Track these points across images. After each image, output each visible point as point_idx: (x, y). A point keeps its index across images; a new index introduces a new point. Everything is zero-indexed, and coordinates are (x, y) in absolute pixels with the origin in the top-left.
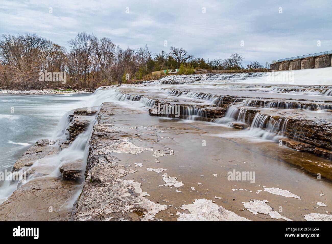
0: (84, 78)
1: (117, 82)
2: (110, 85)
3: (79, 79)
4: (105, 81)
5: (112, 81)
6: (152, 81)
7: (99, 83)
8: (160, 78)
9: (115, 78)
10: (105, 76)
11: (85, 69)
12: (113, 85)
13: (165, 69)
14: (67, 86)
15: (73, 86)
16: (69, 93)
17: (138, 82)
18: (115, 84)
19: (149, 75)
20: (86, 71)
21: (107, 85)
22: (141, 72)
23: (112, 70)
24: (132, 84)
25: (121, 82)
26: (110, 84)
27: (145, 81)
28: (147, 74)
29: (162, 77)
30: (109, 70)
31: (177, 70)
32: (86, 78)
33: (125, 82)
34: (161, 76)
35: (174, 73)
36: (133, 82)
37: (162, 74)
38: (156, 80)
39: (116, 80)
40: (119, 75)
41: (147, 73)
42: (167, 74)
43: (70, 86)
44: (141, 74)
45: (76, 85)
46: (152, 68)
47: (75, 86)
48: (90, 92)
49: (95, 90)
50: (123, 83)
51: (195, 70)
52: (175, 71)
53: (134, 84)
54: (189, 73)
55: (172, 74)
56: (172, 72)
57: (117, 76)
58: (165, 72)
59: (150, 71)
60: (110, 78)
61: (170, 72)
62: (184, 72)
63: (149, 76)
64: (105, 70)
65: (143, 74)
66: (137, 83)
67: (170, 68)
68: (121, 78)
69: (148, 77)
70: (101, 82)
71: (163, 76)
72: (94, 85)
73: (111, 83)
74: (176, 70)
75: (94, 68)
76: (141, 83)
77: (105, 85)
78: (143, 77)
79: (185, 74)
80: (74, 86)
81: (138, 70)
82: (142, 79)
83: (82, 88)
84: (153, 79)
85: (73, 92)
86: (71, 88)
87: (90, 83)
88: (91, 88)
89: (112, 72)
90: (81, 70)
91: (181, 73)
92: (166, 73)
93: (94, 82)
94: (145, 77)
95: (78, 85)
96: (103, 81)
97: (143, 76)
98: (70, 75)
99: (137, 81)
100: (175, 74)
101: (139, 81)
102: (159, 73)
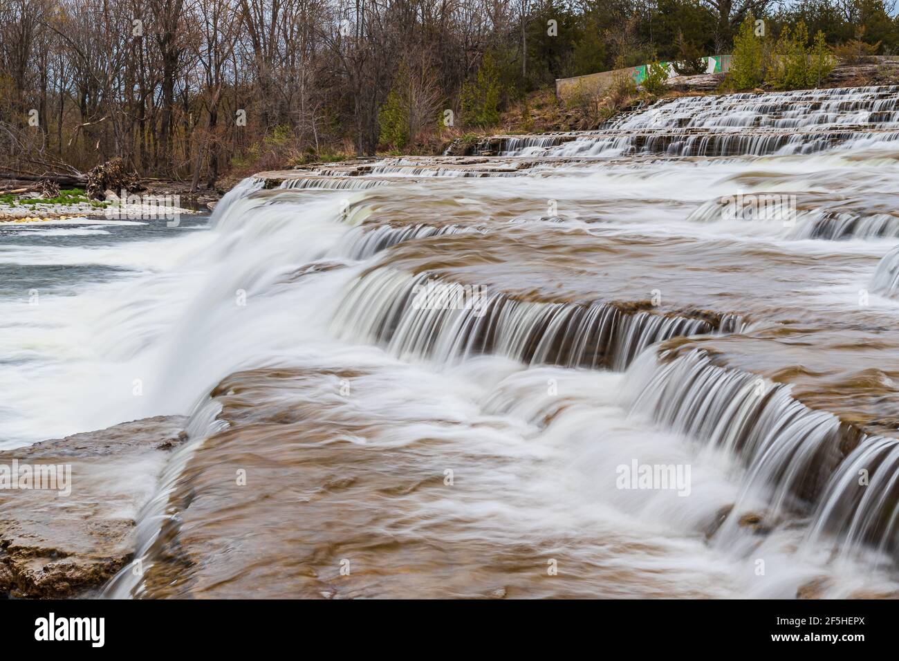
0: (159, 126)
1: (352, 146)
2: (310, 165)
3: (129, 131)
4: (277, 139)
5: (320, 139)
6: (567, 135)
7: (244, 156)
8: (613, 115)
9: (338, 121)
10: (276, 113)
11: (167, 74)
12: (323, 168)
13: (638, 62)
14: (62, 177)
15: (96, 172)
16: (67, 215)
17: (475, 141)
18: (338, 160)
19: (538, 100)
20: (168, 87)
21: (291, 168)
22: (490, 80)
23: (318, 74)
24: (441, 154)
25: (372, 147)
26: (311, 160)
27: (523, 137)
28: (530, 90)
29: (628, 109)
30: (304, 71)
31: (712, 64)
32: (169, 121)
33: (395, 143)
34: (617, 101)
35: (695, 80)
36: (445, 146)
37: (625, 91)
38: (585, 129)
39: (342, 135)
40: (363, 103)
41: (531, 88)
42: (657, 92)
43: (80, 176)
44: (493, 92)
45: (110, 167)
46: (557, 58)
47: (109, 170)
48: (191, 212)
49: (222, 194)
50: (384, 149)
51: (830, 61)
52: (701, 70)
53: (450, 154)
54: (796, 81)
55: (685, 89)
56: (685, 80)
57: (349, 108)
58: (639, 75)
59: (548, 75)
60: (308, 121)
61: (672, 78)
62: (764, 73)
63: (539, 107)
64: (276, 72)
65: (502, 94)
66: (469, 152)
67: (671, 56)
68: (373, 120)
69: (535, 111)
70: (252, 150)
71: (629, 100)
72: (214, 163)
73: (312, 151)
74: (706, 64)
75: (217, 67)
76: (497, 148)
77: (276, 167)
78: (503, 115)
79: (769, 89)
80: (100, 175)
81: (472, 70)
82: (497, 123)
83: (146, 183)
84: (571, 121)
85: (89, 211)
86: (84, 188)
87: (194, 154)
88: (200, 181)
89: (319, 85)
90: (141, 82)
91: (743, 81)
92: (645, 84)
93: (214, 146)
94: (514, 112)
95: (125, 170)
96: (266, 140)
97: (501, 108)
98: (83, 106)
99: (471, 135)
100: (705, 89)
101: (482, 137)
102: (605, 81)
